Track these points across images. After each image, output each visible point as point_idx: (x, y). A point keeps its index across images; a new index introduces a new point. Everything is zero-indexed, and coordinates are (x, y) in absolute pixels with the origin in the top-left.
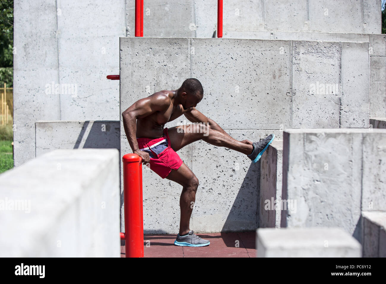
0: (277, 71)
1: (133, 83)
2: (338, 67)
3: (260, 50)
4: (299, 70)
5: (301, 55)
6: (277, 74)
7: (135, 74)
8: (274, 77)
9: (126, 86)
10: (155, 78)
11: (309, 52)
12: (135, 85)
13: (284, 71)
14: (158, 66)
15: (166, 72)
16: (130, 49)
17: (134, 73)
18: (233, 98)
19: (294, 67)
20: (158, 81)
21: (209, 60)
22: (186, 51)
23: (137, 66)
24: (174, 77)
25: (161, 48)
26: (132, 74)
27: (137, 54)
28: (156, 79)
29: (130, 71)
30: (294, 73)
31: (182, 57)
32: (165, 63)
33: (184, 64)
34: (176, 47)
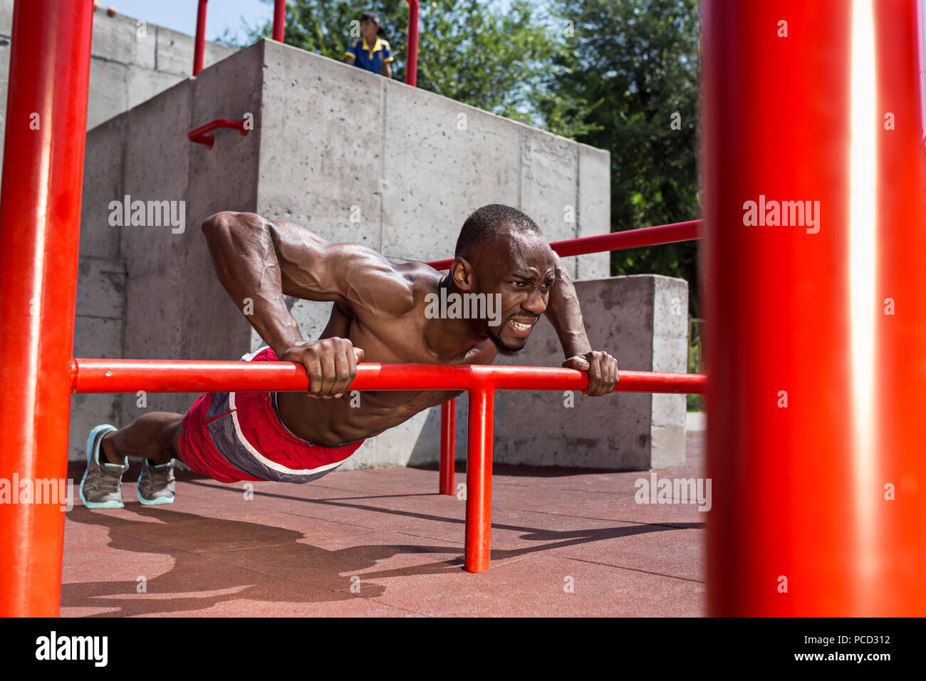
0: (503, 173)
1: (285, 140)
2: (574, 183)
3: (482, 129)
4: (530, 178)
5: (532, 152)
6: (503, 178)
7: (290, 123)
8: (499, 183)
9: (271, 145)
10: (324, 140)
11: (542, 151)
12: (288, 147)
13: (512, 175)
14: (330, 117)
15: (343, 133)
16: (282, 68)
17: (287, 121)
18: (443, 207)
19: (524, 170)
20: (329, 148)
21: (411, 127)
22: (378, 101)
23: (293, 106)
24: (355, 147)
25: (336, 83)
26: (283, 121)
27: (294, 82)
28: (326, 143)
29: (280, 115)
30: (524, 180)
31: (370, 110)
32: (342, 115)
33: (373, 124)
34: (362, 89)
